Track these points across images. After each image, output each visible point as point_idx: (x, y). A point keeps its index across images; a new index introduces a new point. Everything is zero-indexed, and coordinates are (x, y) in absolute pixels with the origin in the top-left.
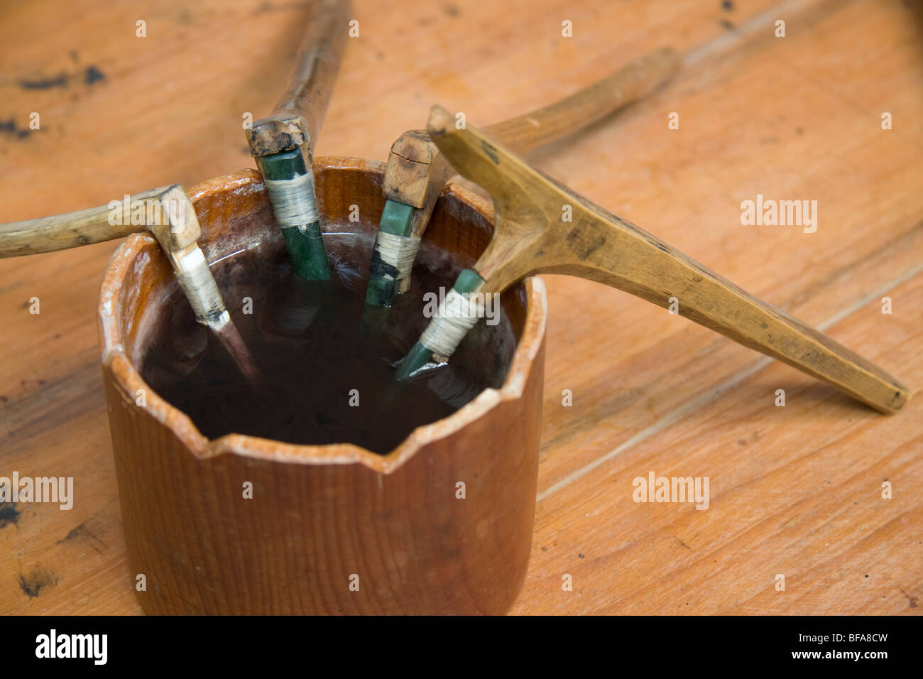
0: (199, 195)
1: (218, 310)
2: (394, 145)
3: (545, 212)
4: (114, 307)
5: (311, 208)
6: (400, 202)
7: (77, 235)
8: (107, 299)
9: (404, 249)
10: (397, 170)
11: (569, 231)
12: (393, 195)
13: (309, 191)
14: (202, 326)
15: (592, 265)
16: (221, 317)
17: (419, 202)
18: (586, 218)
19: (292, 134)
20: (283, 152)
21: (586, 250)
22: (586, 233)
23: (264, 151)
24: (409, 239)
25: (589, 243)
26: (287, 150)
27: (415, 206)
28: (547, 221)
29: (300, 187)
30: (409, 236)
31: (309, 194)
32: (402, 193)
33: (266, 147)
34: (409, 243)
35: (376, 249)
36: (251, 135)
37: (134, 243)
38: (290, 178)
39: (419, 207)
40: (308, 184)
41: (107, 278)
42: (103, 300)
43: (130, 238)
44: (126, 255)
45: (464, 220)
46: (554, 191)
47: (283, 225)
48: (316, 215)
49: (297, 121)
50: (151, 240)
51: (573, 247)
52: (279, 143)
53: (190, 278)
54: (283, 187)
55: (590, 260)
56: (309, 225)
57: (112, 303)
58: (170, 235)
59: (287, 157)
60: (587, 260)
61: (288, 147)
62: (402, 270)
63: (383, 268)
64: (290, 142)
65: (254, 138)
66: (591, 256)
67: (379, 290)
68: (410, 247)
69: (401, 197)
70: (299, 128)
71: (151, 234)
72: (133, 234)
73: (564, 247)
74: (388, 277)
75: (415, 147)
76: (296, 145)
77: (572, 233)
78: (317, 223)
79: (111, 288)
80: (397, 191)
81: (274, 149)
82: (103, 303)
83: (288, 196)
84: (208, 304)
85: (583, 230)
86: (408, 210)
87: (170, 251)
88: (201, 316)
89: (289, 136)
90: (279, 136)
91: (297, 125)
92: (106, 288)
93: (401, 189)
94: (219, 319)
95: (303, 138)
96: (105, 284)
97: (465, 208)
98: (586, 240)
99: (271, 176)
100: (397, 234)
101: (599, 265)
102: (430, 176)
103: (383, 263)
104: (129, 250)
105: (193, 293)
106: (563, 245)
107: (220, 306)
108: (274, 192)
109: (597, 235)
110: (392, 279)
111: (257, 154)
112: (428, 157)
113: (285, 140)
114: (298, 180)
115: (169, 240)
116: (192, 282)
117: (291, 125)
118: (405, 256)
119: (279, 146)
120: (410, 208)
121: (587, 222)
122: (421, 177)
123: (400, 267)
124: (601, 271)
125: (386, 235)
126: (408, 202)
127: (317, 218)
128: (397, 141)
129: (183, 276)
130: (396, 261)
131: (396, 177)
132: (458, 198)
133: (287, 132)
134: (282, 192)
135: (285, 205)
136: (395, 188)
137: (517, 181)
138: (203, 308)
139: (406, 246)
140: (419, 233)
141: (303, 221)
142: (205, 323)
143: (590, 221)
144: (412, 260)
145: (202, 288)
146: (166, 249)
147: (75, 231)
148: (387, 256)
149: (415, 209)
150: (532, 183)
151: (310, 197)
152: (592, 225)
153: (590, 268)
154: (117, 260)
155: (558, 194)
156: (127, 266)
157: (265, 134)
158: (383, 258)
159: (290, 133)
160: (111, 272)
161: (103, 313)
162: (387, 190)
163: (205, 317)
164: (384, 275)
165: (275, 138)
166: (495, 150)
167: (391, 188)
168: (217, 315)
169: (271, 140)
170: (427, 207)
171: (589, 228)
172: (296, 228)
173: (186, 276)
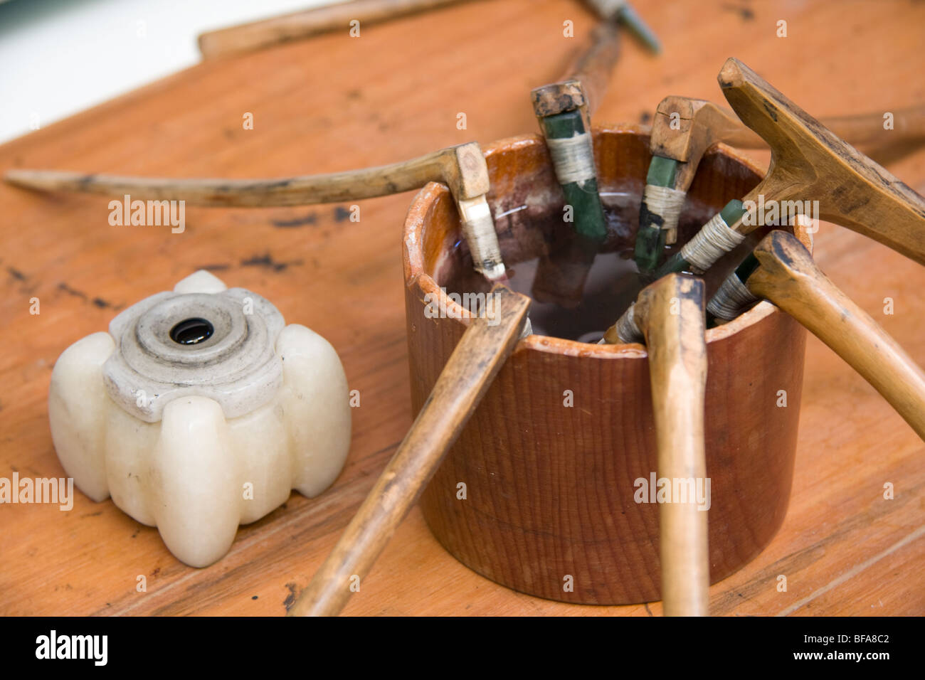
0: (489, 152)
1: (494, 260)
2: (659, 105)
3: (815, 168)
4: (417, 238)
5: (588, 165)
6: (665, 156)
7: (387, 182)
8: (411, 231)
9: (669, 200)
10: (662, 128)
11: (835, 188)
12: (660, 151)
13: (587, 149)
14: (478, 273)
15: (853, 220)
16: (495, 268)
17: (682, 156)
18: (854, 180)
19: (573, 95)
20: (564, 112)
21: (849, 206)
22: (852, 192)
23: (547, 112)
24: (673, 191)
25: (853, 200)
26: (569, 110)
27: (678, 159)
28: (816, 176)
29: (580, 144)
30: (674, 188)
31: (587, 152)
32: (666, 148)
33: (549, 108)
34: (673, 194)
35: (644, 201)
36: (535, 97)
37: (433, 189)
38: (571, 136)
39: (683, 159)
40: (586, 143)
41: (410, 215)
42: (408, 232)
43: (428, 186)
44: (426, 197)
45: (730, 174)
46: (826, 152)
47: (563, 180)
48: (594, 171)
49: (578, 84)
50: (446, 188)
51: (837, 201)
52: (561, 104)
53: (472, 227)
54: (564, 145)
55: (852, 215)
56: (587, 181)
57: (416, 234)
58: (459, 185)
59: (568, 117)
60: (849, 215)
61: (569, 109)
62: (667, 220)
63: (649, 218)
64: (571, 102)
65: (538, 100)
66: (853, 211)
67: (647, 239)
68: (674, 198)
69: (666, 152)
70: (580, 91)
71: (446, 184)
72: (431, 182)
73: (829, 200)
74: (654, 226)
75: (678, 104)
76: (577, 106)
77: (837, 189)
78: (594, 179)
79: (415, 222)
80: (662, 147)
81: (557, 110)
82: (408, 234)
83: (569, 153)
84: (485, 253)
85: (848, 189)
86: (672, 164)
87: (458, 200)
88: (478, 264)
89: (570, 97)
90: (561, 97)
91: (577, 88)
92: (409, 223)
93: (666, 144)
94: (492, 269)
95: (583, 100)
96: (408, 220)
97: (732, 163)
98: (851, 198)
99: (553, 135)
100: (662, 185)
101: (859, 220)
102: (692, 131)
103: (650, 213)
104: (429, 194)
105: (473, 241)
106: (828, 198)
107: (497, 257)
108: (555, 150)
109: (862, 195)
110: (658, 228)
111: (540, 114)
112: (689, 113)
113: (567, 101)
114: (578, 138)
115: (458, 188)
116: (473, 231)
117: (572, 87)
118: (670, 206)
119: (560, 107)
120: (674, 162)
121: (854, 183)
122: (683, 132)
123: (664, 217)
124: (860, 225)
125: (653, 187)
126: (672, 157)
127: (594, 175)
128: (662, 102)
129: (466, 224)
130: (662, 210)
131: (661, 134)
132: (726, 154)
133: (568, 94)
134: (563, 150)
135: (566, 161)
136: (660, 144)
137: (793, 138)
138: (480, 256)
139: (670, 197)
140: (683, 186)
141: (582, 177)
142: (481, 271)
143: (857, 183)
144: (677, 213)
145: (483, 237)
146: (455, 197)
147: (386, 177)
148: (653, 207)
149: (679, 163)
150: (807, 142)
151: (588, 154)
152: (858, 187)
153: (851, 222)
154: (418, 201)
155: (829, 154)
156: (428, 207)
157: (549, 97)
158: (650, 209)
159: (571, 94)
160: (413, 211)
161: (408, 243)
162: (654, 147)
163: (481, 265)
164: (650, 224)
165: (557, 99)
166: (776, 109)
167: (657, 144)
168: (492, 265)
169: (554, 101)
170: (690, 162)
171: (855, 187)
172: (574, 183)
173: (469, 224)
